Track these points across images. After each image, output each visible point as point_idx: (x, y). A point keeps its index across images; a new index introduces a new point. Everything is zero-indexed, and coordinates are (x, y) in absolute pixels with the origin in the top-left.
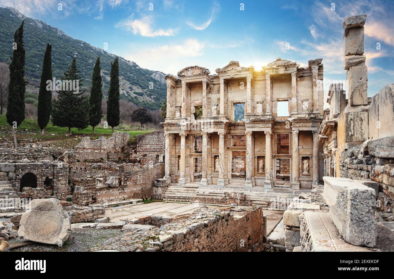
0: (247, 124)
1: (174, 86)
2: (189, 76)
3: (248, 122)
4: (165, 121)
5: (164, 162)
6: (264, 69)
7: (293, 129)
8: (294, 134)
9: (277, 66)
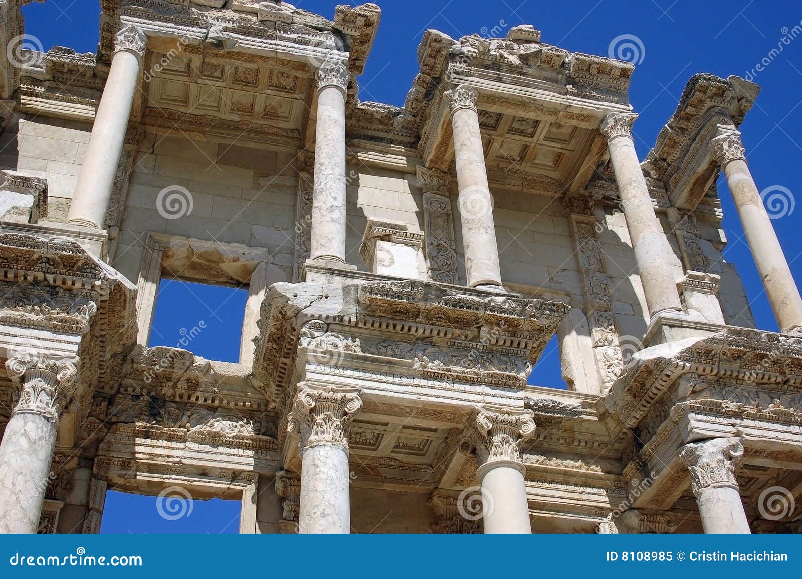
3: (334, 306)
7: (693, 424)
8: (714, 464)
9: (523, 59)
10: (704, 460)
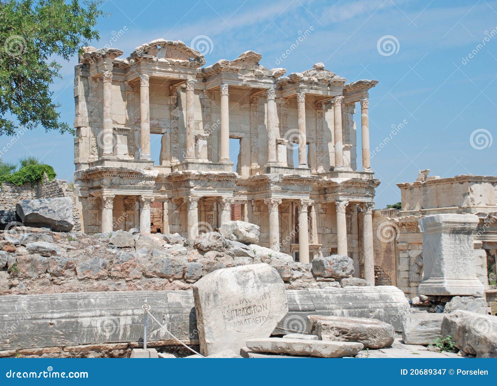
0: (276, 183)
2: (162, 64)
3: (277, 179)
4: (105, 162)
7: (340, 198)
8: (342, 208)
9: (319, 80)
10: (340, 206)
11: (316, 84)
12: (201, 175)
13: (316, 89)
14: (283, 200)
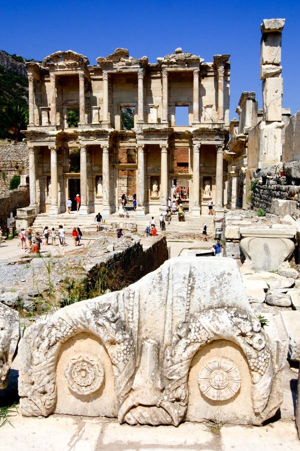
0: (139, 134)
1: (38, 79)
2: (61, 67)
3: (140, 132)
4: (28, 128)
5: (28, 186)
6: (159, 63)
7: (194, 142)
8: (196, 148)
9: (176, 60)
10: (194, 148)
11: (174, 63)
12: (83, 132)
13: (175, 67)
14: (145, 145)
